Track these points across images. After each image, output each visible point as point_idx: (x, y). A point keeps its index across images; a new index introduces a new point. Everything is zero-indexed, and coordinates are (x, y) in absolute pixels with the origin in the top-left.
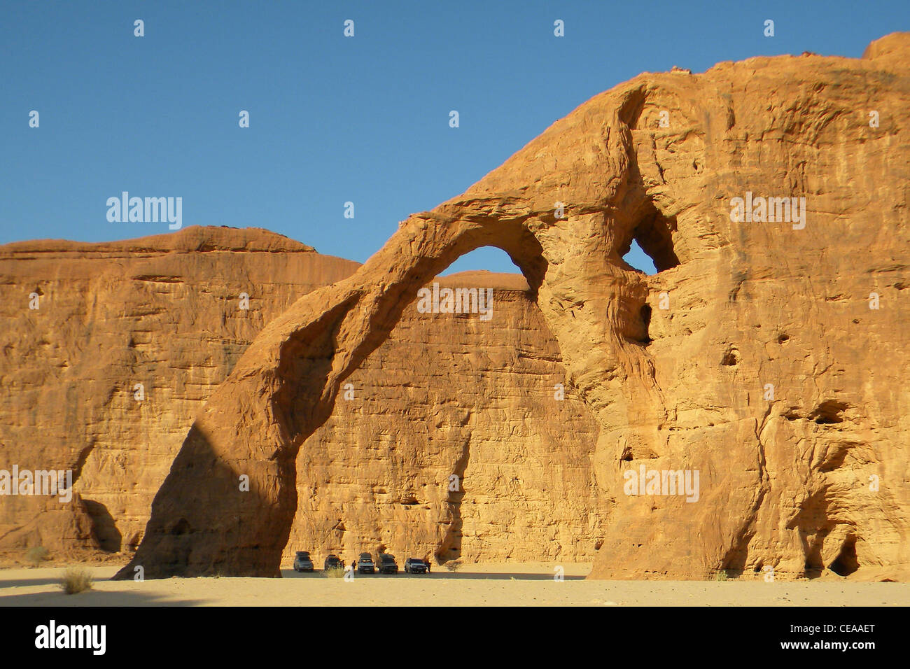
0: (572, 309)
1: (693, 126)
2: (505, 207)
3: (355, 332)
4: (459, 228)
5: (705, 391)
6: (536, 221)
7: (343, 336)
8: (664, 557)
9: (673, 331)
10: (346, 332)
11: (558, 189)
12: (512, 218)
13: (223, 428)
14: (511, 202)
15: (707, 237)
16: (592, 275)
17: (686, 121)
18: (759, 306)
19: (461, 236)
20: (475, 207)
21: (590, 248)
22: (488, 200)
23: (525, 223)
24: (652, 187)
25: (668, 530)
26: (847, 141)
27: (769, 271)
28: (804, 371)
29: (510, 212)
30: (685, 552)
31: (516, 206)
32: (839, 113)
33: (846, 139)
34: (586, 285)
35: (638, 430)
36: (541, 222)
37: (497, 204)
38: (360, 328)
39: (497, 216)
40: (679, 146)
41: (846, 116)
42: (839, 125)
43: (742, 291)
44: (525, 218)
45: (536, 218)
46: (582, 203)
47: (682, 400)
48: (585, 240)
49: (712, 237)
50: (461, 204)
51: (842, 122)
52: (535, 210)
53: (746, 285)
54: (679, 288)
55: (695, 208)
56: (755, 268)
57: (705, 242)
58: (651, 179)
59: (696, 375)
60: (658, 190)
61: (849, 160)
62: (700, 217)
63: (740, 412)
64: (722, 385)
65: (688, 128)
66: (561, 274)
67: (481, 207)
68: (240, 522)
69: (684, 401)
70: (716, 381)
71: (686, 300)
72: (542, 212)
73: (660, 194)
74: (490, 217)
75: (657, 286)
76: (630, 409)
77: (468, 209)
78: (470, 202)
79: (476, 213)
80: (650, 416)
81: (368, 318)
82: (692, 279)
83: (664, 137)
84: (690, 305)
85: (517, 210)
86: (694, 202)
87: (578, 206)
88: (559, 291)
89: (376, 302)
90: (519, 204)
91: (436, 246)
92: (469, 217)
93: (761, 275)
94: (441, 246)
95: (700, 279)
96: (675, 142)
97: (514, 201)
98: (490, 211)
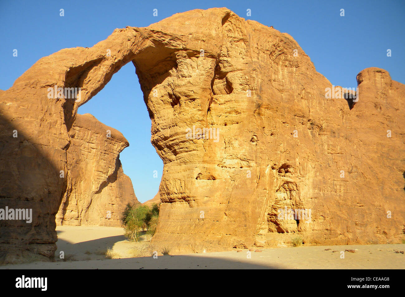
0: (185, 101)
1: (244, 37)
2: (172, 41)
3: (96, 80)
4: (148, 43)
5: (242, 152)
6: (184, 53)
7: (88, 81)
8: (232, 227)
9: (219, 123)
10: (90, 79)
11: (199, 41)
12: (173, 48)
13: (26, 119)
14: (175, 40)
15: (244, 85)
16: (205, 87)
17: (241, 34)
18: (264, 119)
19: (147, 48)
20: (158, 36)
21: (208, 74)
22: (166, 34)
23: (176, 53)
24: (223, 56)
25: (233, 214)
26: (282, 65)
27: (268, 106)
28: (280, 150)
29: (174, 44)
30: (243, 225)
31: (177, 43)
32: (283, 53)
33: (282, 64)
34: (200, 91)
35: (206, 165)
36: (186, 55)
37: (169, 38)
38: (99, 79)
39: (166, 44)
40: (235, 43)
41: (284, 55)
42: (282, 58)
43: (257, 111)
44: (178, 50)
45: (185, 52)
46: (211, 52)
47: (230, 154)
48: (207, 70)
49: (246, 85)
50: (153, 31)
51: (283, 57)
52: (188, 47)
53: (259, 109)
54: (226, 104)
55: (241, 71)
56: (264, 103)
57: (241, 87)
58: (224, 53)
59: (239, 144)
60: (225, 59)
61: (282, 72)
62: (243, 76)
63: (258, 163)
64: (251, 150)
65: (241, 37)
66: (189, 82)
67: (161, 37)
68: (49, 193)
69: (232, 155)
70: (248, 148)
71: (229, 110)
72: (190, 50)
73: (225, 61)
74: (163, 44)
75: (216, 101)
76: (206, 155)
77: (155, 35)
78: (158, 32)
79: (158, 39)
80: (216, 159)
81: (104, 74)
82: (234, 102)
83: (231, 37)
84: (230, 113)
85: (177, 45)
86: (242, 69)
87: (209, 52)
88: (184, 91)
89: (111, 66)
90: (179, 42)
91: (137, 48)
92: (154, 40)
93: (265, 107)
94: (139, 49)
95: (239, 102)
96: (234, 41)
97: (177, 40)
98: (164, 40)
